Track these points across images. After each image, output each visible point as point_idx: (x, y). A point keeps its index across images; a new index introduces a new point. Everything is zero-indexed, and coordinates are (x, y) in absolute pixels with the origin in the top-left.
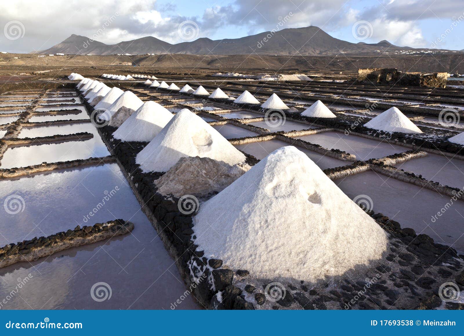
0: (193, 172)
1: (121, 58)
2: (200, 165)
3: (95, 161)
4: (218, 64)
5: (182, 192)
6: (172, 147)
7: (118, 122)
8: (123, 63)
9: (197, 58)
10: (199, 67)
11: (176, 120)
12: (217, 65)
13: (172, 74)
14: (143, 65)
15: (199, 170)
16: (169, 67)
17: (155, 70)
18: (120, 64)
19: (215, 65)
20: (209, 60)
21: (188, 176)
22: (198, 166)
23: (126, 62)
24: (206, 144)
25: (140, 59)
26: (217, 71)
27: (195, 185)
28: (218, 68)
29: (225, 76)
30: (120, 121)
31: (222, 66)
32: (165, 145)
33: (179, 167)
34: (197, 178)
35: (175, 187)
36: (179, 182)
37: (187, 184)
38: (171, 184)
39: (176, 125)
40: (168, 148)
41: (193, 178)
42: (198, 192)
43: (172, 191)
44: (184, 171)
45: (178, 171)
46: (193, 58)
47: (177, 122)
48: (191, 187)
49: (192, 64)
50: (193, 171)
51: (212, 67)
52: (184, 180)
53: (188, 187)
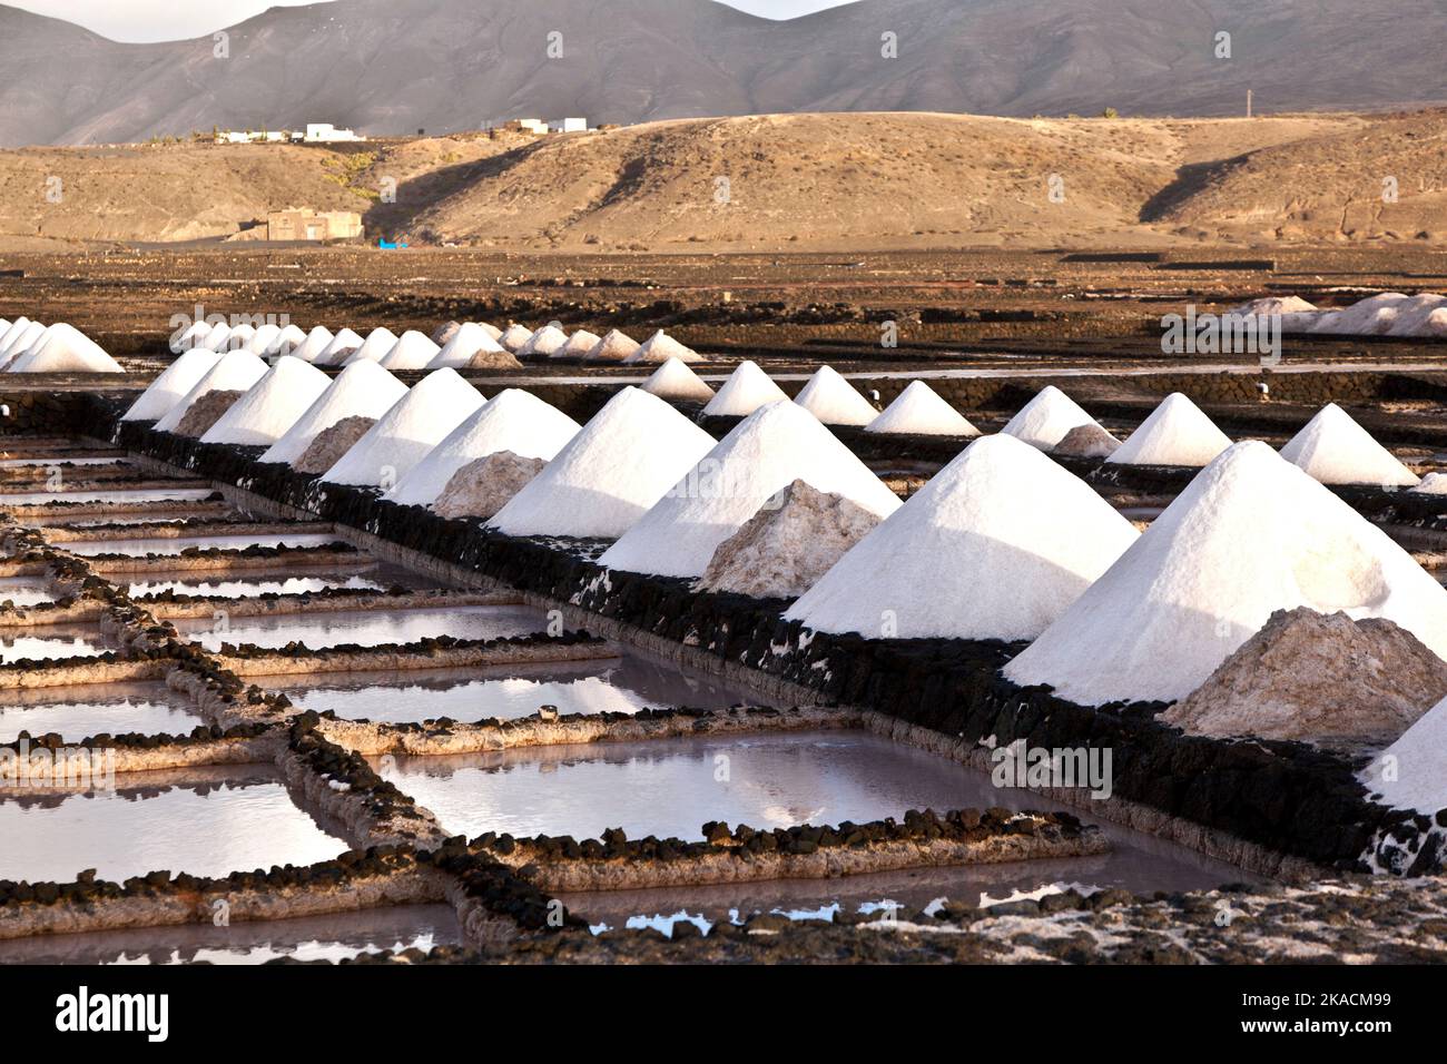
0: (1331, 662)
1: (255, 170)
2: (1354, 637)
3: (766, 721)
4: (1259, 212)
5: (1292, 726)
6: (1202, 606)
7: (775, 568)
8: (276, 221)
9: (1032, 151)
10: (1050, 245)
11: (1214, 489)
12: (1242, 218)
13: (803, 318)
14: (473, 238)
15: (1355, 656)
16: (728, 248)
17: (603, 283)
18: (245, 226)
19: (1222, 219)
20: (1154, 169)
21: (1312, 672)
22: (1349, 644)
23: (307, 212)
24: (1356, 603)
25: (443, 173)
26: (1247, 280)
27: (1341, 707)
28: (1255, 249)
29: (1348, 330)
30: (791, 562)
31: (1295, 231)
32: (1170, 599)
33: (1273, 638)
34: (1348, 684)
35: (1263, 709)
36: (1280, 692)
37: (1311, 702)
38: (1245, 702)
39: (1214, 512)
40: (1187, 610)
41: (1332, 681)
42: (1354, 734)
43: (1249, 724)
44: (1295, 653)
45: (1271, 652)
46: (989, 157)
47: (1219, 497)
48: (1327, 711)
49: (977, 214)
50: (1334, 654)
51: (1187, 242)
52: (1299, 686)
53: (1316, 711)
